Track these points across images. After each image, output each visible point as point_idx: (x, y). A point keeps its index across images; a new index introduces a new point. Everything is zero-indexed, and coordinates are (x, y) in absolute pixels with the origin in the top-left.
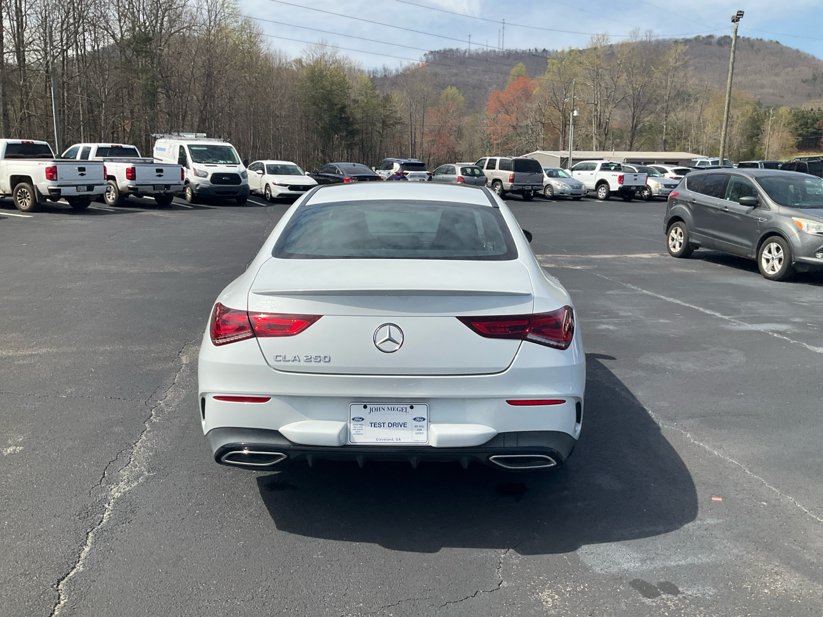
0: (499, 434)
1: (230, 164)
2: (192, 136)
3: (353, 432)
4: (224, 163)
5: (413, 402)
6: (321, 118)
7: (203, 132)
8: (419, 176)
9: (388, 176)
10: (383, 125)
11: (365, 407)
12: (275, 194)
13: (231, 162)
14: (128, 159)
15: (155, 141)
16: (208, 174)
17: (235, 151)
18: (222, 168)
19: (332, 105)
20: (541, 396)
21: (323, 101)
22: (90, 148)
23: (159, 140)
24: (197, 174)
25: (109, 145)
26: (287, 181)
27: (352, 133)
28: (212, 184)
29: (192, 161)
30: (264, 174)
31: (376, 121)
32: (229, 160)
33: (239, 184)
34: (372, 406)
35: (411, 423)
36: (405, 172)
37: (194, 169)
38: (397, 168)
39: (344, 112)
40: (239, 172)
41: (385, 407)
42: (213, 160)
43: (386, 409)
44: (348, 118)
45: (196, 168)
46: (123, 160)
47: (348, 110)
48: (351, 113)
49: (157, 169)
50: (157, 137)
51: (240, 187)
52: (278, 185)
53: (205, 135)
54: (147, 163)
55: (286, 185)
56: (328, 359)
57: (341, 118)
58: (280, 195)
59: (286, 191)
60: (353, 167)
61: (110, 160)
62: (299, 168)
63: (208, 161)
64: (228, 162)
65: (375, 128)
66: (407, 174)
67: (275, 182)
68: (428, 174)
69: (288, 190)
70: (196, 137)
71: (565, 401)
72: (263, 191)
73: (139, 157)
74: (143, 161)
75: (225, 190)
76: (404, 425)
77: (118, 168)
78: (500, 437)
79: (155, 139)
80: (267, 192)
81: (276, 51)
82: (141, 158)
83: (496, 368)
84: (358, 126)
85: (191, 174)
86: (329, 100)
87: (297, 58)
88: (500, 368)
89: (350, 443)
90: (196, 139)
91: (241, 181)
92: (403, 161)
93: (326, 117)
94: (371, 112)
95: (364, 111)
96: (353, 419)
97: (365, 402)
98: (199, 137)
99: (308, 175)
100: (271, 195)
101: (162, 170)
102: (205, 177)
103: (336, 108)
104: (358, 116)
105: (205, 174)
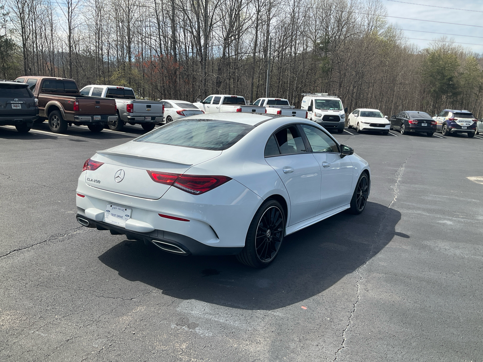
0: (155, 230)
1: (336, 110)
2: (320, 94)
3: (105, 216)
4: (333, 110)
5: (126, 207)
6: (434, 85)
7: (327, 92)
8: (465, 122)
9: (444, 121)
10: (479, 89)
11: (111, 206)
12: (361, 129)
13: (337, 109)
14: (282, 106)
15: (303, 97)
16: (321, 115)
17: (341, 103)
18: (331, 112)
19: (444, 76)
20: (177, 215)
21: (438, 74)
22: (265, 100)
23: (305, 97)
24: (316, 116)
25: (274, 99)
26: (369, 121)
27: (455, 94)
28: (323, 121)
29: (315, 108)
30: (358, 116)
31: (475, 86)
32: (337, 108)
33: (339, 121)
34: (114, 206)
35: (125, 217)
36: (456, 118)
37: (315, 113)
38: (450, 116)
39: (452, 81)
40: (340, 115)
41: (118, 207)
42: (327, 108)
43: (118, 209)
44: (453, 85)
45: (316, 112)
46: (278, 107)
47: (455, 80)
48: (457, 81)
49: (293, 112)
50: (304, 95)
51: (339, 123)
52: (364, 123)
53: (327, 94)
54: (291, 109)
55: (368, 123)
56: (99, 182)
57: (449, 85)
58: (364, 129)
59: (368, 127)
60: (418, 114)
61: (272, 107)
62: (381, 114)
63: (324, 108)
64: (336, 109)
65: (473, 90)
66: (457, 120)
67: (362, 121)
68: (473, 121)
69: (369, 126)
70: (322, 95)
71: (189, 221)
72: (356, 126)
73: (288, 105)
74: (289, 108)
75: (329, 125)
76: (122, 217)
77: (274, 111)
78: (156, 231)
79: (303, 96)
80: (358, 127)
81: (411, 45)
82: (289, 106)
83: (155, 197)
84: (460, 90)
85: (313, 115)
86: (442, 73)
87: (426, 48)
88: (158, 197)
89: (104, 221)
90: (322, 96)
91: (340, 120)
92: (455, 111)
93: (438, 84)
94: (471, 80)
95: (466, 80)
96: (107, 211)
97: (112, 204)
98: (324, 95)
99: (386, 118)
100: (359, 129)
101: (296, 112)
102: (320, 117)
103: (446, 78)
104: (462, 83)
105: (320, 115)
